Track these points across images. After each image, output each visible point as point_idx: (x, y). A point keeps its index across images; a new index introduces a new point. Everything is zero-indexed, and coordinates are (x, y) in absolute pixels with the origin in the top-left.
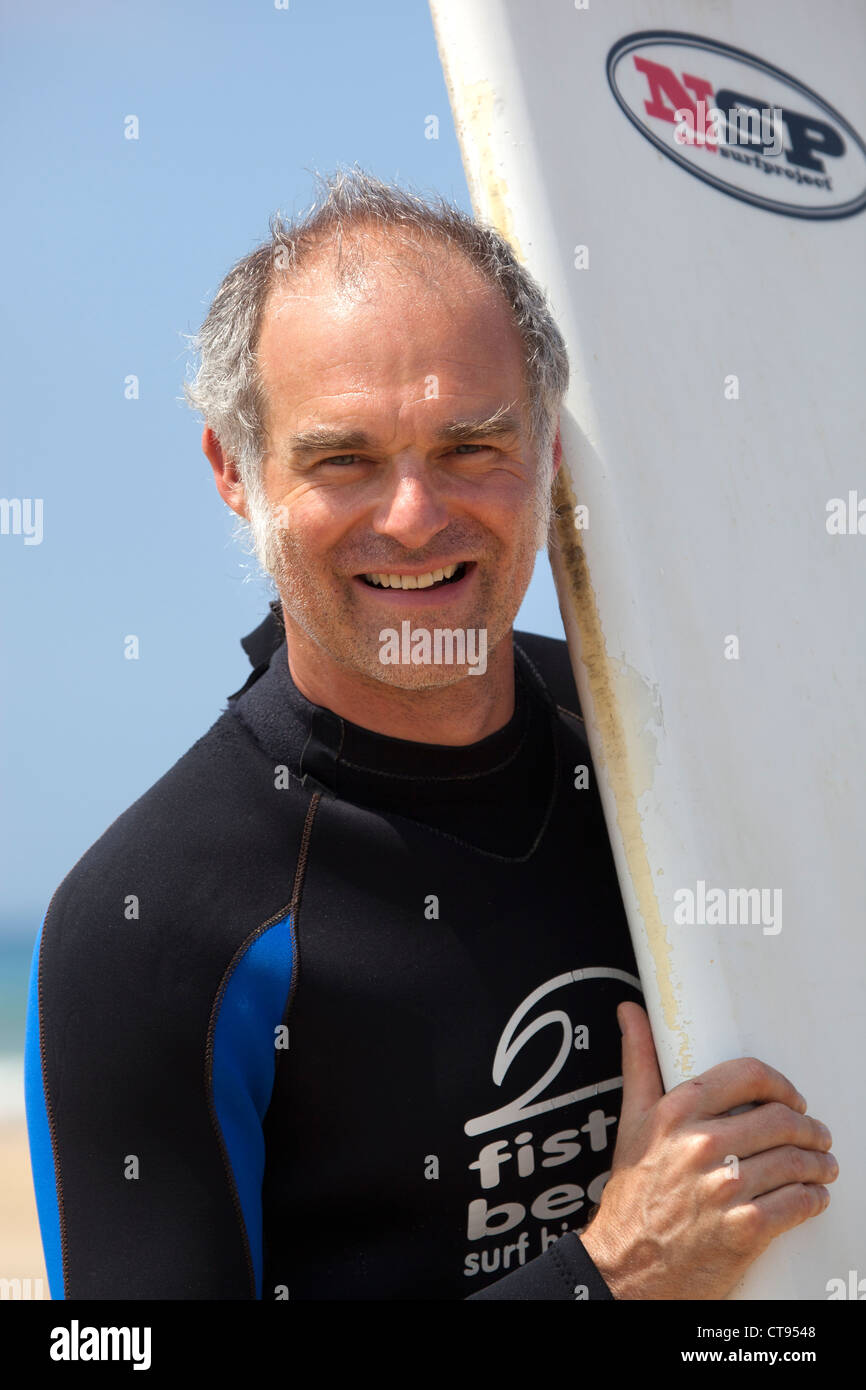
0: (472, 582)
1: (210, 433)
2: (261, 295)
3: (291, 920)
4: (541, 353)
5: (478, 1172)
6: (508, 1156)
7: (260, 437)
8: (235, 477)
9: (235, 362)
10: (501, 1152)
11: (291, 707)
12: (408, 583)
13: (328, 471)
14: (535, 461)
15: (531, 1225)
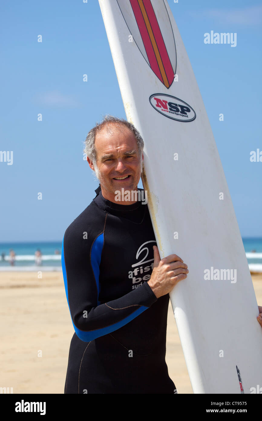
0: (131, 178)
1: (88, 157)
2: (95, 135)
3: (103, 234)
4: (140, 141)
5: (134, 273)
6: (139, 270)
7: (96, 157)
8: (92, 164)
9: (91, 146)
10: (138, 270)
11: (103, 200)
12: (121, 178)
13: (107, 162)
14: (140, 158)
15: (143, 281)
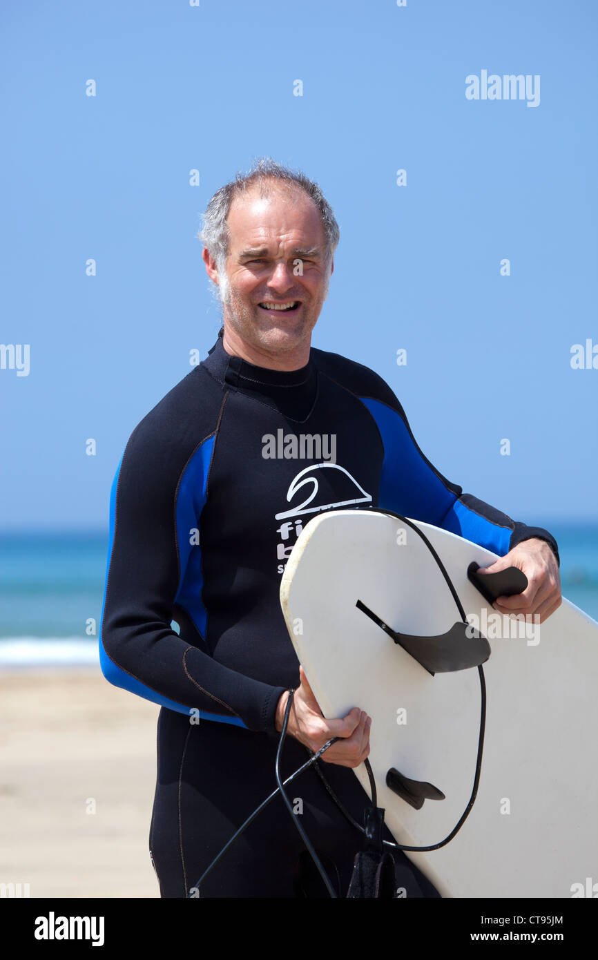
0: (300, 310)
3: (215, 438)
4: (331, 230)
5: (280, 533)
6: (292, 528)
9: (219, 224)
12: (277, 307)
